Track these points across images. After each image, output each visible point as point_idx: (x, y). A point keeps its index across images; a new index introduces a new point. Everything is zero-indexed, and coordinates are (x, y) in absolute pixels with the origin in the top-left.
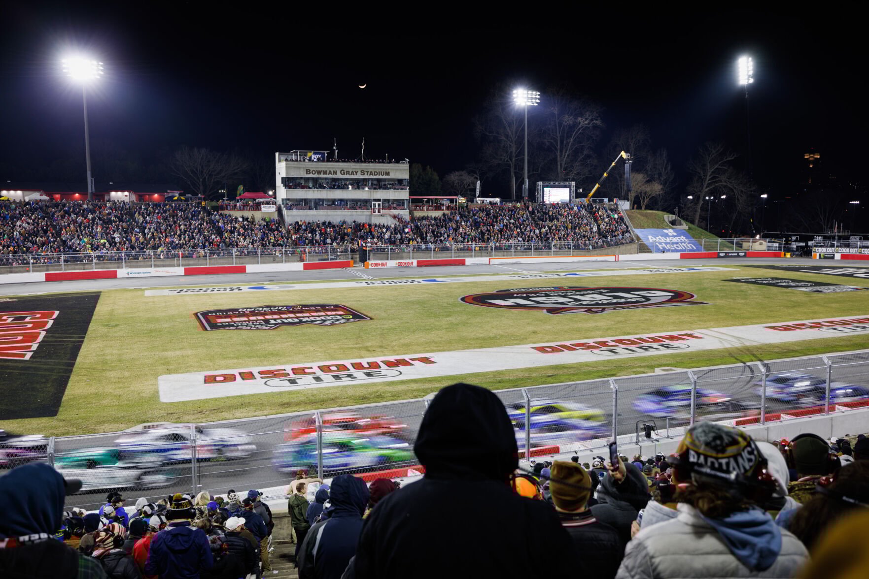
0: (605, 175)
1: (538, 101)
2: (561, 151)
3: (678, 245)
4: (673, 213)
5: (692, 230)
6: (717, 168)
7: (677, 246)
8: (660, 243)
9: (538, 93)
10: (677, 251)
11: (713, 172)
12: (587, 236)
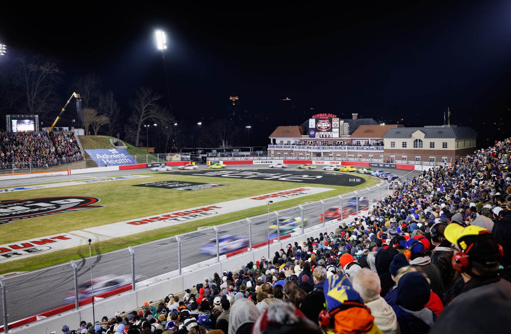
0: (63, 109)
1: (5, 52)
2: (30, 91)
3: (119, 160)
4: (116, 137)
5: (130, 149)
6: (148, 106)
7: (117, 161)
8: (105, 160)
9: (4, 46)
10: (117, 164)
11: (146, 109)
12: (45, 157)
